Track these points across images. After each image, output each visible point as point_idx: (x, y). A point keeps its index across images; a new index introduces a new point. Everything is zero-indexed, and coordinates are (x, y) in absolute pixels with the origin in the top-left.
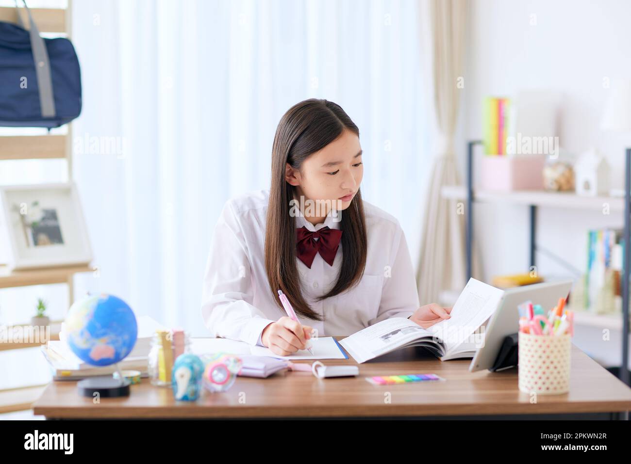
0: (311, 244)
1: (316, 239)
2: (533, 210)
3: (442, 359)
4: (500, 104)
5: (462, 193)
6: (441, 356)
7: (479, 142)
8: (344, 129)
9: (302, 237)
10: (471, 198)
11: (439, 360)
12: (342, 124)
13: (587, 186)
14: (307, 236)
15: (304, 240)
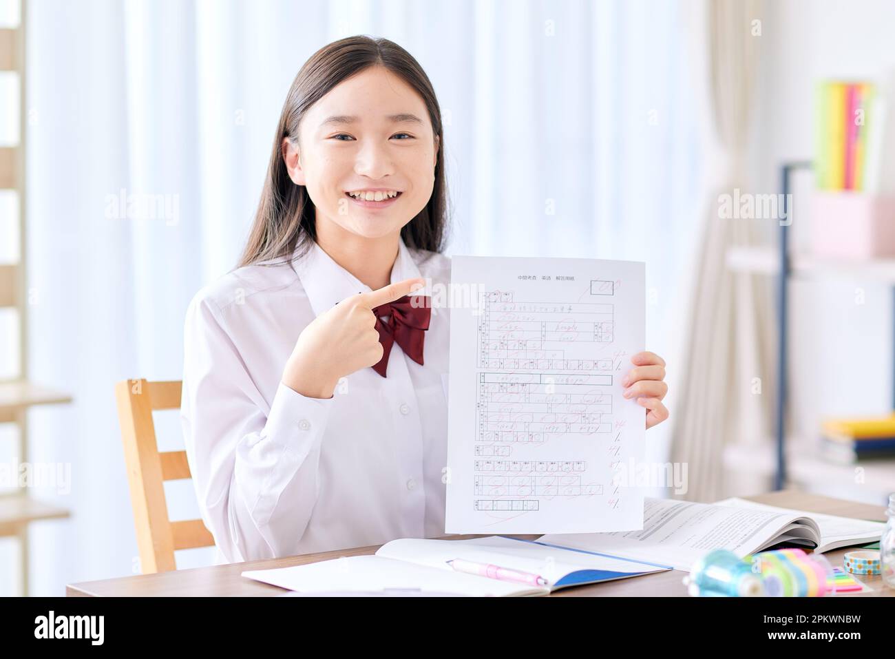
4: (851, 93)
5: (768, 262)
7: (806, 165)
10: (786, 269)
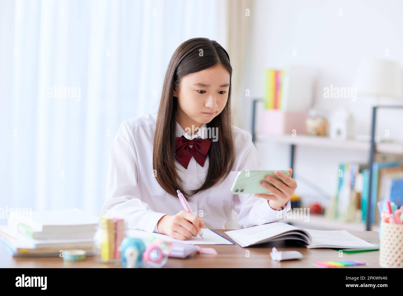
0: (188, 150)
1: (191, 147)
2: (293, 148)
3: (308, 247)
4: (277, 75)
6: (308, 245)
7: (261, 100)
8: (218, 63)
9: (181, 144)
11: (306, 248)
12: (218, 58)
13: (339, 132)
14: (185, 144)
15: (182, 147)
